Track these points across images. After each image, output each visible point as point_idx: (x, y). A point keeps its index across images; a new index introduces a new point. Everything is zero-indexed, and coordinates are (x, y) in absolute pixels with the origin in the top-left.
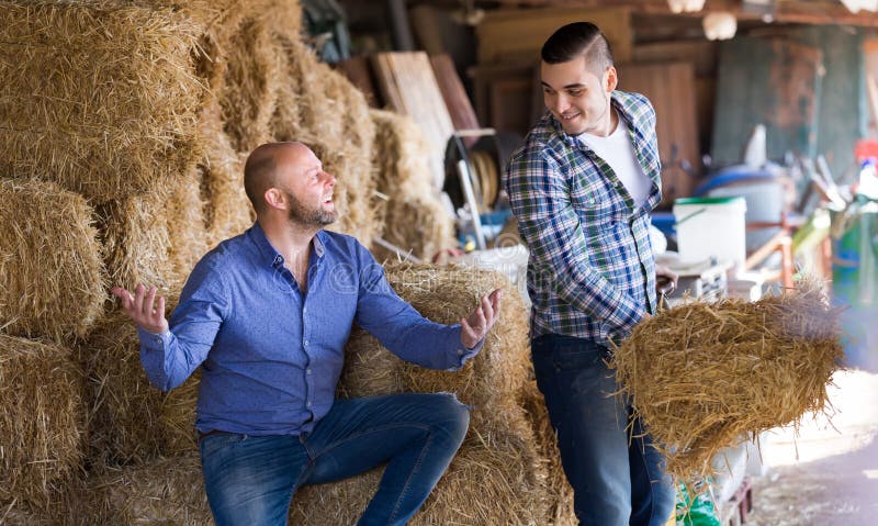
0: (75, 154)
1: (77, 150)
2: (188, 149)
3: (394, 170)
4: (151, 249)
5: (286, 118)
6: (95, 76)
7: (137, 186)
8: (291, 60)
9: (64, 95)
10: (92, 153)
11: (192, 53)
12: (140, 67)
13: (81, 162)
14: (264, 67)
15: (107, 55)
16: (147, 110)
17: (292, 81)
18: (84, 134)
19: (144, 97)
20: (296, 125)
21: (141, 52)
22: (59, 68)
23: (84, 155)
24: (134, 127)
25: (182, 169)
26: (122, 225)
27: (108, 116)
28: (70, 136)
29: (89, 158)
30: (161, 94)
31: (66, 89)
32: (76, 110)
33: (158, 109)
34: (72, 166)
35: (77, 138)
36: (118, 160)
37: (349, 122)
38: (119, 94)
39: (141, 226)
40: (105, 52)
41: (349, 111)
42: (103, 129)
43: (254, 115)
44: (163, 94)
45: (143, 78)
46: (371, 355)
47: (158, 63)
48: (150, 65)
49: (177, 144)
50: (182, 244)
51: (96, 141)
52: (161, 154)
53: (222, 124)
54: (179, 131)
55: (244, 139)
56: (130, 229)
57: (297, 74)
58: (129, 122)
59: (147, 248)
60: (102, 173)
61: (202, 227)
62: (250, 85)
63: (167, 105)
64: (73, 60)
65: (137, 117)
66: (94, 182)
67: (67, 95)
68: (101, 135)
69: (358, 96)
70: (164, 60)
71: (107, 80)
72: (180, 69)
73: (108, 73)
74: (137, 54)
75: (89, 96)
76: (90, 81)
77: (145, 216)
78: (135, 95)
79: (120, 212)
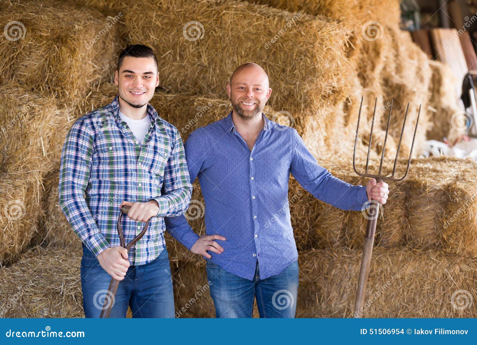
0: (281, 93)
1: (282, 91)
2: (339, 94)
3: (438, 91)
4: (316, 141)
5: (388, 70)
6: (295, 54)
7: (311, 111)
8: (393, 40)
9: (278, 63)
10: (290, 93)
11: (345, 45)
12: (318, 51)
13: (284, 97)
14: (380, 46)
15: (302, 44)
16: (320, 73)
17: (393, 51)
18: (287, 83)
19: (319, 67)
20: (393, 73)
21: (319, 43)
22: (277, 48)
23: (286, 94)
24: (312, 81)
25: (335, 103)
26: (303, 128)
27: (299, 75)
28: (279, 83)
29: (288, 95)
30: (327, 66)
31: (279, 60)
32: (284, 71)
33: (325, 74)
34: (279, 98)
35: (283, 85)
36: (303, 97)
37: (419, 71)
38: (306, 65)
39: (312, 129)
40: (300, 42)
41: (419, 65)
42: (296, 81)
43: (373, 69)
44: (329, 65)
45: (319, 57)
46: (424, 208)
47: (327, 50)
48: (323, 51)
49: (334, 92)
50: (332, 134)
51: (292, 87)
52: (325, 96)
53: (357, 73)
54: (335, 84)
55: (367, 81)
56: (306, 131)
57: (396, 47)
58: (310, 78)
59: (314, 140)
60: (294, 104)
61: (343, 126)
62: (372, 54)
63: (330, 71)
64: (284, 45)
65: (314, 77)
66: (290, 108)
67: (280, 63)
68: (295, 84)
69: (424, 56)
70: (330, 48)
71: (300, 56)
72: (339, 53)
73: (301, 53)
74: (317, 44)
75: (291, 64)
76: (292, 57)
77: (315, 124)
78: (314, 65)
79: (302, 122)
